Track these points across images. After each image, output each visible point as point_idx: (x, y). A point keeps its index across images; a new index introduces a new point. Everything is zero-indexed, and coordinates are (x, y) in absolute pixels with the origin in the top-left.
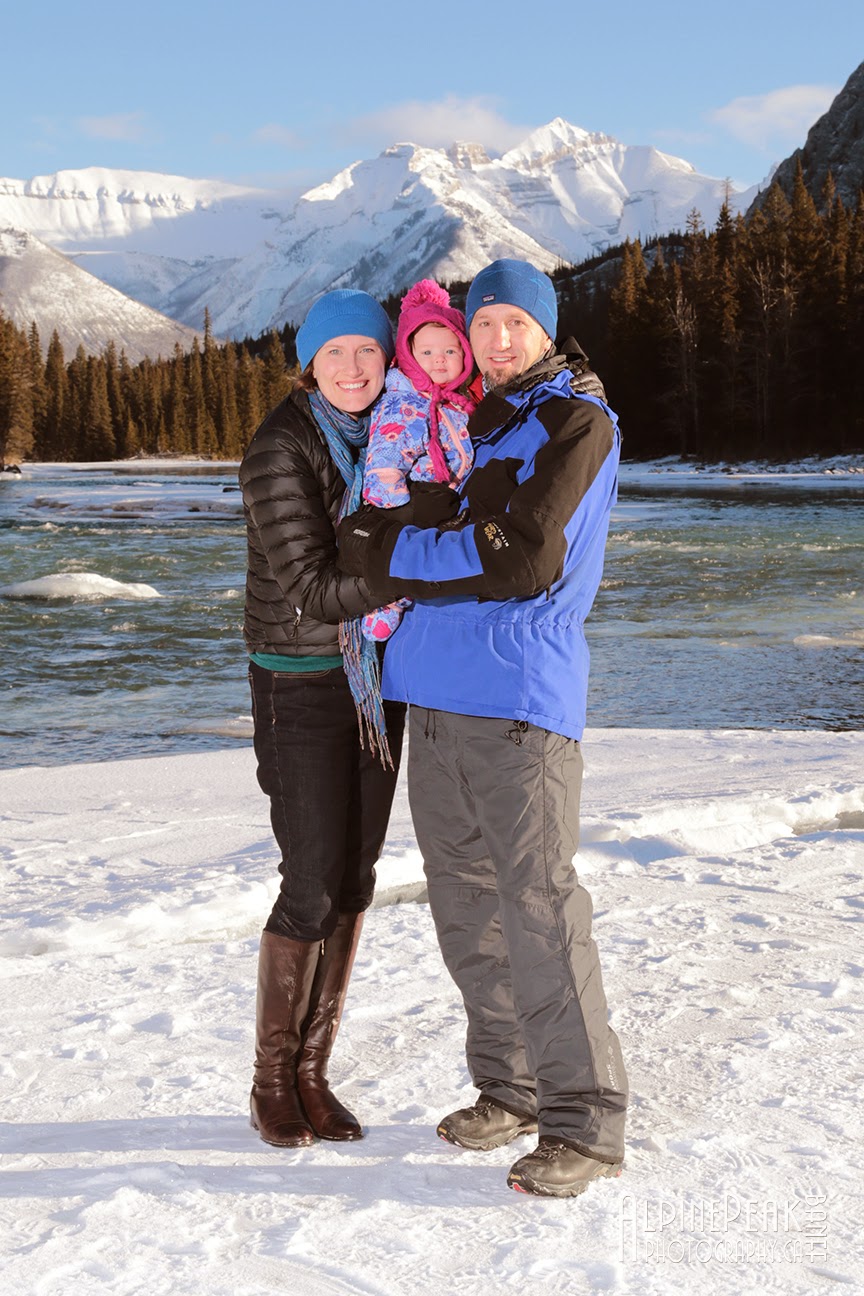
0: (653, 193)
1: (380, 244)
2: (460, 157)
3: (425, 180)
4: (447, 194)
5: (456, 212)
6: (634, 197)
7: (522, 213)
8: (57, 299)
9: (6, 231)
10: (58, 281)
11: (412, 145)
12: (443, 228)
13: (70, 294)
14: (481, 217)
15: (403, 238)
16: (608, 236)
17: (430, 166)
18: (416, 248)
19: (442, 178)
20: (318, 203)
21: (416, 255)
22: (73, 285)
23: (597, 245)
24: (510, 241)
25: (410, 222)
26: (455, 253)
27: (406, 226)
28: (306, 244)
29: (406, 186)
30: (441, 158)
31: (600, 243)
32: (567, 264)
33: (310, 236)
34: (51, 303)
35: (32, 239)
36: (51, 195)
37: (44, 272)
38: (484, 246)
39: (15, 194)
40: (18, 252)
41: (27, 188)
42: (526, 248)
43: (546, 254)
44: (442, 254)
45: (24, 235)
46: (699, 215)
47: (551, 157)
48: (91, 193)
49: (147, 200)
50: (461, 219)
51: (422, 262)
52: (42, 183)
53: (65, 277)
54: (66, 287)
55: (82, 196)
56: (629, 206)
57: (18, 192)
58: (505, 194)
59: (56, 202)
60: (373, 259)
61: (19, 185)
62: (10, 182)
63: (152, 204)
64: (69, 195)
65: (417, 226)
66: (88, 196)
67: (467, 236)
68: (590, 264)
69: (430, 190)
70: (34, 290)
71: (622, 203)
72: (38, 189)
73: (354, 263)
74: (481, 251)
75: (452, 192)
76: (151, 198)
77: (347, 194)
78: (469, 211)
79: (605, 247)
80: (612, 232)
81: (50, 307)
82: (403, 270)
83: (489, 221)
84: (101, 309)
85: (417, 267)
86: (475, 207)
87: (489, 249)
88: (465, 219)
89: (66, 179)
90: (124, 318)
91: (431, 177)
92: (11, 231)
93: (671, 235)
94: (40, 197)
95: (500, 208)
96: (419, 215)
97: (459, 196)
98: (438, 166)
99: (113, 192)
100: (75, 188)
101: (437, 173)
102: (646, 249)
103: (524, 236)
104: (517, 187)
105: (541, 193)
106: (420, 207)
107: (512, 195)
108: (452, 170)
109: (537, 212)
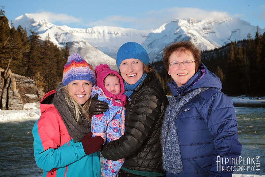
0: (239, 30)
2: (191, 22)
3: (182, 28)
4: (187, 31)
5: (189, 35)
6: (235, 31)
7: (206, 35)
8: (93, 57)
9: (81, 41)
10: (93, 53)
11: (179, 19)
12: (186, 39)
13: (96, 56)
14: (196, 36)
16: (228, 41)
17: (183, 24)
19: (186, 27)
20: (156, 34)
22: (97, 54)
23: (225, 43)
24: (203, 42)
25: (178, 38)
27: (177, 39)
28: (153, 43)
29: (177, 29)
30: (186, 22)
31: (226, 42)
32: (217, 48)
33: (154, 41)
34: (91, 58)
35: (87, 43)
36: (92, 32)
37: (90, 51)
38: (197, 43)
39: (83, 32)
40: (84, 46)
41: (86, 31)
42: (207, 44)
43: (212, 45)
45: (85, 42)
46: (250, 35)
47: (214, 21)
49: (115, 34)
50: (191, 37)
52: (90, 30)
53: (95, 52)
54: (95, 55)
55: (99, 33)
56: (233, 33)
57: (84, 32)
58: (202, 30)
59: (93, 34)
61: (84, 30)
62: (82, 29)
63: (116, 34)
64: (96, 32)
65: (180, 39)
66: (100, 33)
68: (223, 47)
69: (183, 30)
70: (87, 55)
71: (231, 32)
72: (89, 31)
75: (189, 30)
76: (115, 33)
77: (163, 32)
78: (193, 35)
79: (227, 43)
80: (229, 39)
81: (91, 59)
83: (198, 37)
84: (103, 60)
86: (194, 34)
88: (192, 37)
89: (95, 29)
90: (109, 62)
91: (184, 27)
92: (82, 41)
93: (244, 40)
94: (89, 33)
95: (200, 34)
96: (180, 36)
97: (190, 31)
98: (185, 24)
99: (106, 32)
100: (97, 30)
101: (185, 26)
102: (237, 43)
103: (207, 41)
104: (204, 29)
105: (211, 30)
106: (181, 34)
107: (204, 31)
108: (189, 25)
109: (210, 35)
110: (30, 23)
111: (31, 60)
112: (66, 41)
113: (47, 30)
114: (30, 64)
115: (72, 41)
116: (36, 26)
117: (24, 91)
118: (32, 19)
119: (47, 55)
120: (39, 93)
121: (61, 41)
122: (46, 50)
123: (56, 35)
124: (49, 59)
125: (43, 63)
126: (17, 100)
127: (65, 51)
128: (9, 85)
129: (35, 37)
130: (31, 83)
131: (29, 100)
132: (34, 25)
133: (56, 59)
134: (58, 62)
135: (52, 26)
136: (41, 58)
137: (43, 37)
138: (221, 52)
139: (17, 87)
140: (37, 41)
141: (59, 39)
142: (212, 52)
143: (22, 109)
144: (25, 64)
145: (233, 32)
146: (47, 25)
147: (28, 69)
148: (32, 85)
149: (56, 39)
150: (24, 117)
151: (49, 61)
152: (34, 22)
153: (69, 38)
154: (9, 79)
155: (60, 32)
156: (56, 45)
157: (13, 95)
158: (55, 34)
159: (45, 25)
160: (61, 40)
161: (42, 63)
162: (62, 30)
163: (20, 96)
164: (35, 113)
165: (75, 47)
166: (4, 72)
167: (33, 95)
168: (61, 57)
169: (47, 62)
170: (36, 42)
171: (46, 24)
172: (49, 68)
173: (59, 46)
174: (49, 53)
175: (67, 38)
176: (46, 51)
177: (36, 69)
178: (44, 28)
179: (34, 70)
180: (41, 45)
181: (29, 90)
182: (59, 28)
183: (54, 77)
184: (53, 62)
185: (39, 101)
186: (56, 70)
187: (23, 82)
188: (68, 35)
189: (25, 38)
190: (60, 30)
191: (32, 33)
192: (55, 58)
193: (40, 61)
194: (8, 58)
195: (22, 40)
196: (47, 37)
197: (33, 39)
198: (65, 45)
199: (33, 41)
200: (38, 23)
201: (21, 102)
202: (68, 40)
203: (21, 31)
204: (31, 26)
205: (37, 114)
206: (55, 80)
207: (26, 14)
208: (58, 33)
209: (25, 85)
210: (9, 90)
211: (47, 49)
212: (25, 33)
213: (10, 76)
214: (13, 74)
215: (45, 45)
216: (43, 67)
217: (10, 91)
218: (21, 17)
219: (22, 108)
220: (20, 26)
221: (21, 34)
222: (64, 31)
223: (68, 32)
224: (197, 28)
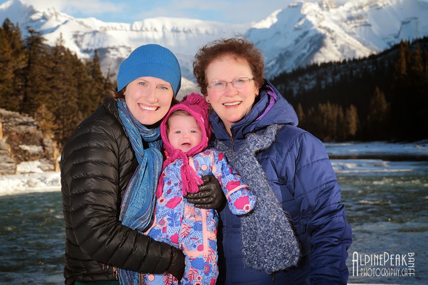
0: (416, 18)
1: (288, 47)
2: (325, 6)
3: (309, 18)
4: (318, 23)
5: (323, 31)
6: (407, 21)
7: (354, 30)
12: (317, 38)
14: (334, 33)
15: (299, 44)
16: (395, 40)
17: (311, 12)
18: (305, 48)
19: (316, 16)
20: (260, 30)
21: (305, 51)
23: (389, 43)
24: (348, 44)
25: (302, 37)
26: (323, 50)
27: (300, 38)
29: (300, 20)
30: (316, 7)
31: (391, 42)
32: (375, 53)
36: (142, 30)
38: (336, 46)
39: (126, 30)
41: (131, 27)
42: (356, 46)
43: (365, 49)
44: (317, 50)
47: (367, 4)
48: (159, 29)
49: (184, 31)
50: (325, 34)
51: (308, 54)
52: (137, 25)
55: (155, 30)
56: (404, 26)
58: (346, 22)
59: (144, 33)
60: (285, 54)
61: (127, 26)
62: (124, 24)
63: (186, 32)
64: (149, 29)
65: (305, 38)
66: (157, 30)
67: (328, 41)
68: (386, 52)
69: (311, 22)
71: (400, 24)
72: (136, 27)
73: (277, 55)
74: (335, 48)
75: (321, 22)
77: (274, 26)
78: (329, 30)
79: (393, 44)
80: (396, 37)
82: (299, 58)
83: (339, 35)
85: (305, 57)
86: (332, 28)
87: (339, 47)
88: (327, 34)
89: (148, 23)
91: (311, 16)
92: (124, 47)
93: (425, 38)
94: (137, 31)
95: (343, 29)
96: (306, 33)
97: (324, 24)
98: (315, 11)
99: (169, 28)
100: (152, 26)
101: (314, 13)
102: (412, 44)
103: (355, 41)
104: (351, 18)
105: (363, 21)
106: (306, 30)
107: (349, 22)
108: (321, 12)
109: (360, 30)
110: (27, 14)
111: (29, 83)
112: (94, 46)
113: (58, 26)
114: (29, 89)
115: (105, 46)
116: (38, 20)
117: (18, 141)
118: (31, 7)
119: (60, 73)
120: (46, 144)
121: (84, 47)
122: (57, 63)
123: (75, 36)
124: (64, 79)
125: (53, 87)
126: (4, 156)
127: (93, 64)
129: (36, 41)
130: (30, 125)
131: (26, 157)
132: (34, 17)
133: (76, 79)
134: (79, 86)
135: (67, 19)
136: (49, 79)
137: (50, 40)
138: (382, 61)
139: (5, 133)
140: (40, 47)
141: (80, 43)
142: (366, 62)
143: (15, 173)
144: (19, 91)
145: (403, 23)
146: (59, 18)
147: (25, 99)
148: (31, 129)
149: (77, 43)
150: (18, 188)
151: (64, 84)
152: (33, 12)
155: (82, 30)
156: (76, 55)
158: (74, 34)
159: (54, 17)
160: (86, 45)
161: (51, 88)
162: (86, 26)
163: (10, 150)
164: (37, 181)
165: (111, 57)
167: (35, 146)
168: (85, 77)
169: (59, 86)
170: (38, 50)
171: (56, 16)
172: (64, 97)
173: (81, 56)
174: (63, 69)
175: (97, 41)
176: (58, 65)
177: (40, 99)
178: (52, 23)
179: (37, 101)
180: (48, 56)
181: (27, 138)
182: (81, 23)
183: (73, 112)
184: (71, 85)
185: (45, 157)
186: (76, 100)
187: (14, 123)
188: (97, 35)
189: (17, 42)
190: (82, 27)
191: (31, 32)
192: (74, 77)
193: (47, 85)
195: (13, 46)
196: (58, 40)
197: (32, 44)
198: (93, 54)
199: (33, 48)
200: (41, 15)
201: (12, 160)
202: (98, 45)
203: (10, 30)
204: (28, 20)
205: (42, 181)
206: (75, 119)
208: (78, 32)
209: (19, 129)
211: (59, 61)
212: (18, 33)
216: (53, 95)
218: (10, 2)
219: (13, 171)
220: (7, 20)
221: (11, 35)
222: (90, 27)
223: (98, 29)
224: (336, 18)
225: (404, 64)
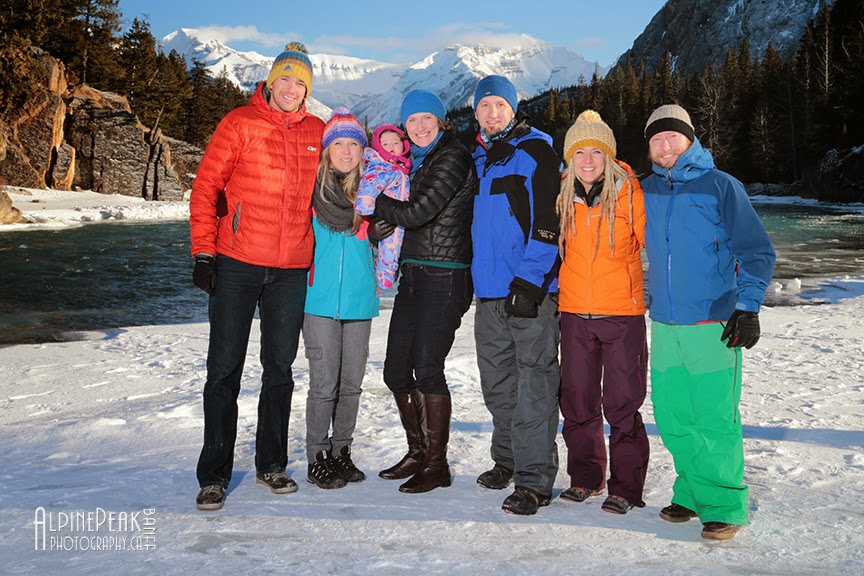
0: (565, 68)
1: (444, 89)
2: (480, 51)
3: (464, 61)
4: (473, 67)
5: (477, 75)
6: (557, 69)
11: (459, 45)
12: (472, 82)
15: (454, 86)
16: (544, 87)
17: (466, 54)
18: (459, 90)
19: (471, 60)
20: (417, 71)
21: (460, 94)
23: (539, 90)
25: (457, 79)
27: (455, 81)
29: (456, 63)
30: (471, 51)
31: (541, 89)
32: (526, 99)
33: (413, 84)
46: (583, 78)
47: (520, 52)
48: (318, 65)
51: (462, 97)
56: (554, 74)
58: (499, 67)
63: (345, 71)
65: (460, 81)
68: (536, 98)
69: (466, 65)
71: (550, 72)
75: (476, 66)
76: (344, 67)
77: (430, 67)
79: (543, 91)
80: (546, 85)
82: (454, 100)
85: (460, 99)
91: (467, 59)
93: (572, 87)
96: (461, 76)
97: (478, 68)
98: (470, 55)
99: (328, 64)
101: (470, 57)
102: (561, 92)
104: (504, 64)
105: (515, 67)
106: (462, 73)
107: (502, 68)
108: (476, 57)
109: (513, 76)
110: (191, 46)
111: (193, 113)
112: (254, 79)
113: (221, 58)
114: (193, 119)
116: (202, 51)
117: (185, 169)
118: (195, 39)
121: (245, 80)
122: (219, 95)
123: (236, 69)
125: (215, 118)
126: (172, 183)
128: (159, 156)
129: (199, 72)
130: (196, 155)
132: (198, 49)
135: (229, 52)
136: (212, 110)
137: (215, 72)
138: (532, 107)
139: (173, 161)
140: (204, 79)
141: (242, 76)
143: (181, 200)
144: (183, 121)
145: (553, 72)
146: (222, 50)
147: (188, 130)
148: (198, 158)
149: (237, 75)
152: (198, 44)
153: (260, 74)
154: (158, 146)
155: (244, 63)
156: (238, 87)
157: (166, 175)
158: (236, 66)
159: (217, 50)
160: (247, 78)
162: (247, 60)
163: (177, 177)
166: (150, 132)
170: (202, 81)
171: (219, 48)
173: (242, 88)
174: (225, 101)
175: (257, 75)
176: (221, 97)
177: (203, 129)
178: (215, 55)
179: (200, 131)
180: (211, 87)
181: (192, 166)
182: (243, 56)
187: (182, 152)
188: (258, 68)
189: (183, 73)
190: (244, 60)
191: (196, 63)
194: (157, 108)
195: (179, 76)
196: (222, 72)
197: (197, 75)
199: (197, 79)
200: (204, 47)
201: (180, 187)
202: (258, 79)
203: (176, 60)
204: (192, 51)
207: (184, 30)
208: (240, 65)
209: (187, 158)
210: (159, 165)
211: (222, 93)
212: (184, 65)
213: (160, 141)
214: (165, 138)
215: (219, 86)
217: (160, 167)
218: (175, 33)
219: (180, 198)
220: (174, 51)
221: (177, 66)
222: (251, 61)
223: (259, 63)
224: (491, 63)
225: (553, 113)
